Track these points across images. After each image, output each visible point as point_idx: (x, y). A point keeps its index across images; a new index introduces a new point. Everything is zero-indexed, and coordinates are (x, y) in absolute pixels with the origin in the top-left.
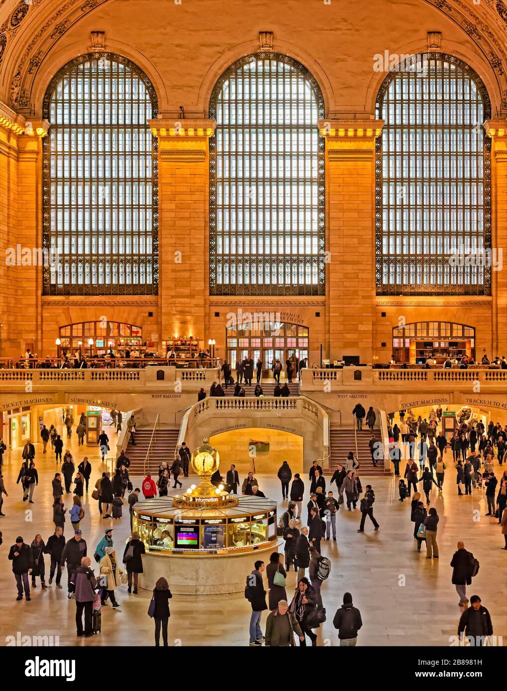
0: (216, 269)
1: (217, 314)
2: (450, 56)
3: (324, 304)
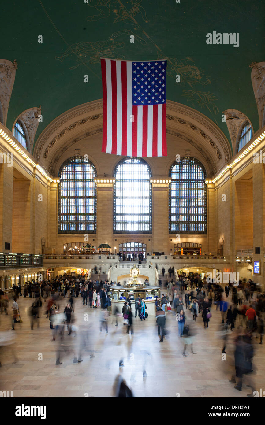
0: (115, 225)
1: (116, 240)
2: (193, 158)
3: (151, 237)
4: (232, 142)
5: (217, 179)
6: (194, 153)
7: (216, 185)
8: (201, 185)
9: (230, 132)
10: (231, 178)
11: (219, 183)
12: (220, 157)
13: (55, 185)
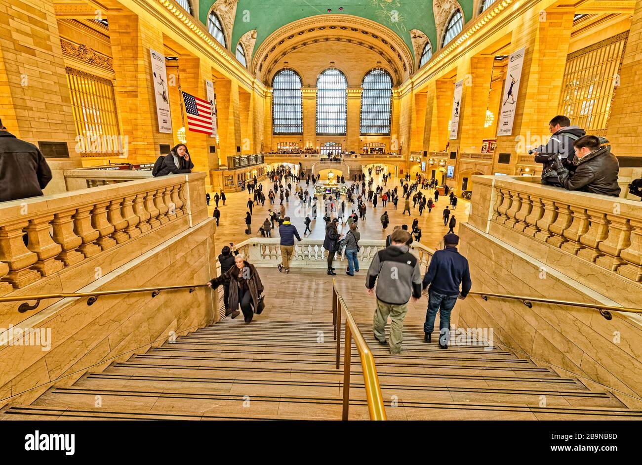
0: (318, 128)
1: (318, 140)
3: (346, 138)
4: (416, 58)
5: (402, 89)
6: (385, 64)
7: (400, 94)
8: (388, 94)
9: (415, 48)
10: (412, 90)
11: (403, 93)
12: (405, 69)
13: (269, 95)
